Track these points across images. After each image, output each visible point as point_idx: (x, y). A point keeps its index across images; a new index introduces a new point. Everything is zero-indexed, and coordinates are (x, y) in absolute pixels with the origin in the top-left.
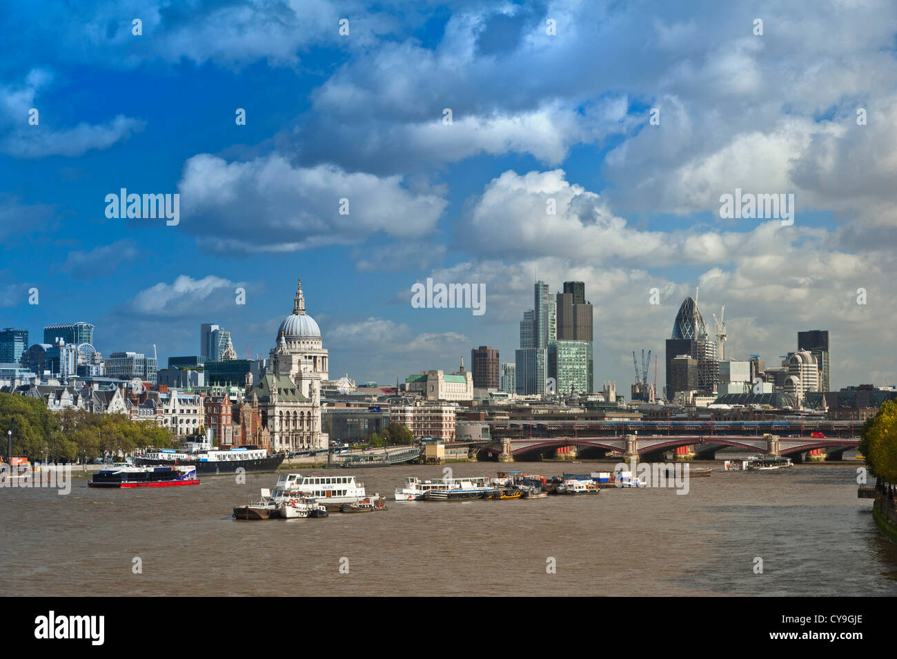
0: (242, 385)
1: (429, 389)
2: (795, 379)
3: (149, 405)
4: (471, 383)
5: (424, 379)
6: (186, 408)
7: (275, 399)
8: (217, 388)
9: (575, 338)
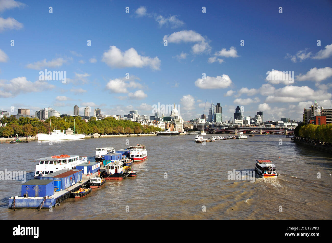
0: (170, 121)
1: (198, 121)
2: (257, 120)
3: (156, 124)
4: (205, 120)
5: (197, 120)
6: (162, 125)
7: (176, 123)
8: (166, 121)
9: (219, 113)
